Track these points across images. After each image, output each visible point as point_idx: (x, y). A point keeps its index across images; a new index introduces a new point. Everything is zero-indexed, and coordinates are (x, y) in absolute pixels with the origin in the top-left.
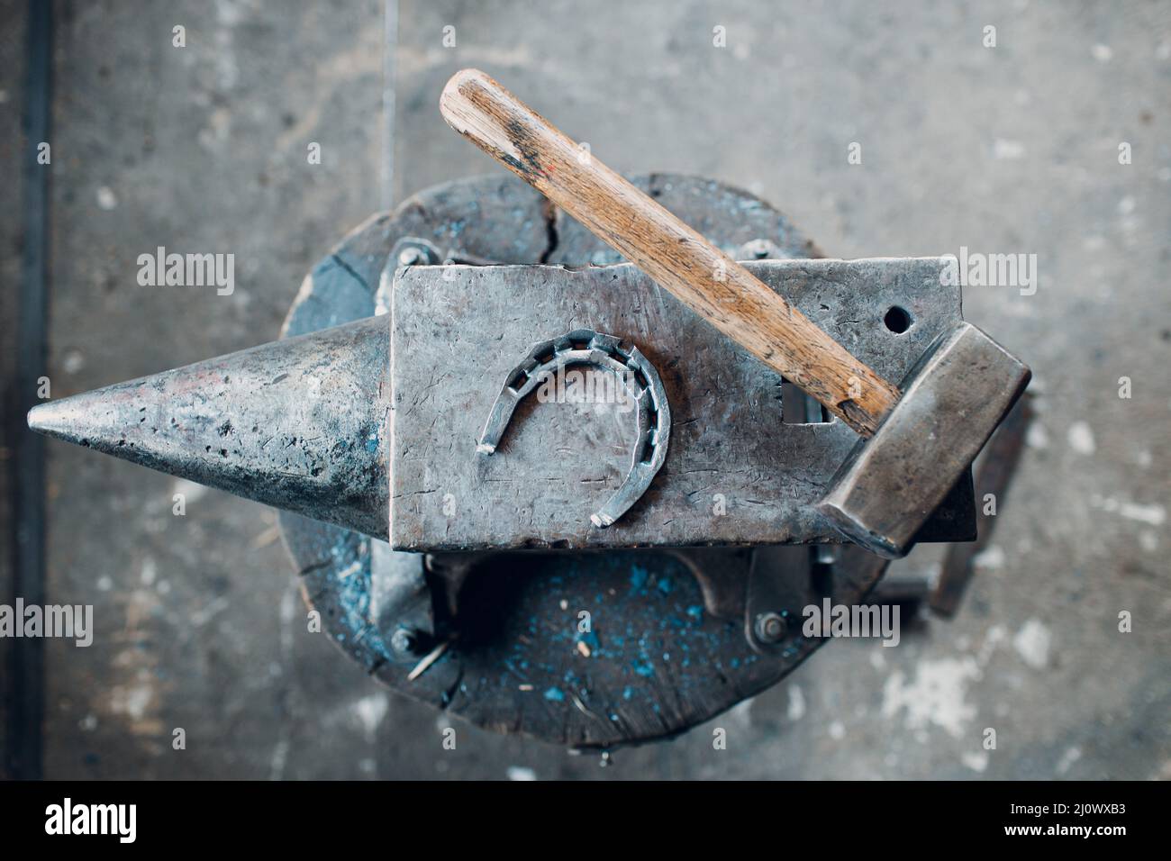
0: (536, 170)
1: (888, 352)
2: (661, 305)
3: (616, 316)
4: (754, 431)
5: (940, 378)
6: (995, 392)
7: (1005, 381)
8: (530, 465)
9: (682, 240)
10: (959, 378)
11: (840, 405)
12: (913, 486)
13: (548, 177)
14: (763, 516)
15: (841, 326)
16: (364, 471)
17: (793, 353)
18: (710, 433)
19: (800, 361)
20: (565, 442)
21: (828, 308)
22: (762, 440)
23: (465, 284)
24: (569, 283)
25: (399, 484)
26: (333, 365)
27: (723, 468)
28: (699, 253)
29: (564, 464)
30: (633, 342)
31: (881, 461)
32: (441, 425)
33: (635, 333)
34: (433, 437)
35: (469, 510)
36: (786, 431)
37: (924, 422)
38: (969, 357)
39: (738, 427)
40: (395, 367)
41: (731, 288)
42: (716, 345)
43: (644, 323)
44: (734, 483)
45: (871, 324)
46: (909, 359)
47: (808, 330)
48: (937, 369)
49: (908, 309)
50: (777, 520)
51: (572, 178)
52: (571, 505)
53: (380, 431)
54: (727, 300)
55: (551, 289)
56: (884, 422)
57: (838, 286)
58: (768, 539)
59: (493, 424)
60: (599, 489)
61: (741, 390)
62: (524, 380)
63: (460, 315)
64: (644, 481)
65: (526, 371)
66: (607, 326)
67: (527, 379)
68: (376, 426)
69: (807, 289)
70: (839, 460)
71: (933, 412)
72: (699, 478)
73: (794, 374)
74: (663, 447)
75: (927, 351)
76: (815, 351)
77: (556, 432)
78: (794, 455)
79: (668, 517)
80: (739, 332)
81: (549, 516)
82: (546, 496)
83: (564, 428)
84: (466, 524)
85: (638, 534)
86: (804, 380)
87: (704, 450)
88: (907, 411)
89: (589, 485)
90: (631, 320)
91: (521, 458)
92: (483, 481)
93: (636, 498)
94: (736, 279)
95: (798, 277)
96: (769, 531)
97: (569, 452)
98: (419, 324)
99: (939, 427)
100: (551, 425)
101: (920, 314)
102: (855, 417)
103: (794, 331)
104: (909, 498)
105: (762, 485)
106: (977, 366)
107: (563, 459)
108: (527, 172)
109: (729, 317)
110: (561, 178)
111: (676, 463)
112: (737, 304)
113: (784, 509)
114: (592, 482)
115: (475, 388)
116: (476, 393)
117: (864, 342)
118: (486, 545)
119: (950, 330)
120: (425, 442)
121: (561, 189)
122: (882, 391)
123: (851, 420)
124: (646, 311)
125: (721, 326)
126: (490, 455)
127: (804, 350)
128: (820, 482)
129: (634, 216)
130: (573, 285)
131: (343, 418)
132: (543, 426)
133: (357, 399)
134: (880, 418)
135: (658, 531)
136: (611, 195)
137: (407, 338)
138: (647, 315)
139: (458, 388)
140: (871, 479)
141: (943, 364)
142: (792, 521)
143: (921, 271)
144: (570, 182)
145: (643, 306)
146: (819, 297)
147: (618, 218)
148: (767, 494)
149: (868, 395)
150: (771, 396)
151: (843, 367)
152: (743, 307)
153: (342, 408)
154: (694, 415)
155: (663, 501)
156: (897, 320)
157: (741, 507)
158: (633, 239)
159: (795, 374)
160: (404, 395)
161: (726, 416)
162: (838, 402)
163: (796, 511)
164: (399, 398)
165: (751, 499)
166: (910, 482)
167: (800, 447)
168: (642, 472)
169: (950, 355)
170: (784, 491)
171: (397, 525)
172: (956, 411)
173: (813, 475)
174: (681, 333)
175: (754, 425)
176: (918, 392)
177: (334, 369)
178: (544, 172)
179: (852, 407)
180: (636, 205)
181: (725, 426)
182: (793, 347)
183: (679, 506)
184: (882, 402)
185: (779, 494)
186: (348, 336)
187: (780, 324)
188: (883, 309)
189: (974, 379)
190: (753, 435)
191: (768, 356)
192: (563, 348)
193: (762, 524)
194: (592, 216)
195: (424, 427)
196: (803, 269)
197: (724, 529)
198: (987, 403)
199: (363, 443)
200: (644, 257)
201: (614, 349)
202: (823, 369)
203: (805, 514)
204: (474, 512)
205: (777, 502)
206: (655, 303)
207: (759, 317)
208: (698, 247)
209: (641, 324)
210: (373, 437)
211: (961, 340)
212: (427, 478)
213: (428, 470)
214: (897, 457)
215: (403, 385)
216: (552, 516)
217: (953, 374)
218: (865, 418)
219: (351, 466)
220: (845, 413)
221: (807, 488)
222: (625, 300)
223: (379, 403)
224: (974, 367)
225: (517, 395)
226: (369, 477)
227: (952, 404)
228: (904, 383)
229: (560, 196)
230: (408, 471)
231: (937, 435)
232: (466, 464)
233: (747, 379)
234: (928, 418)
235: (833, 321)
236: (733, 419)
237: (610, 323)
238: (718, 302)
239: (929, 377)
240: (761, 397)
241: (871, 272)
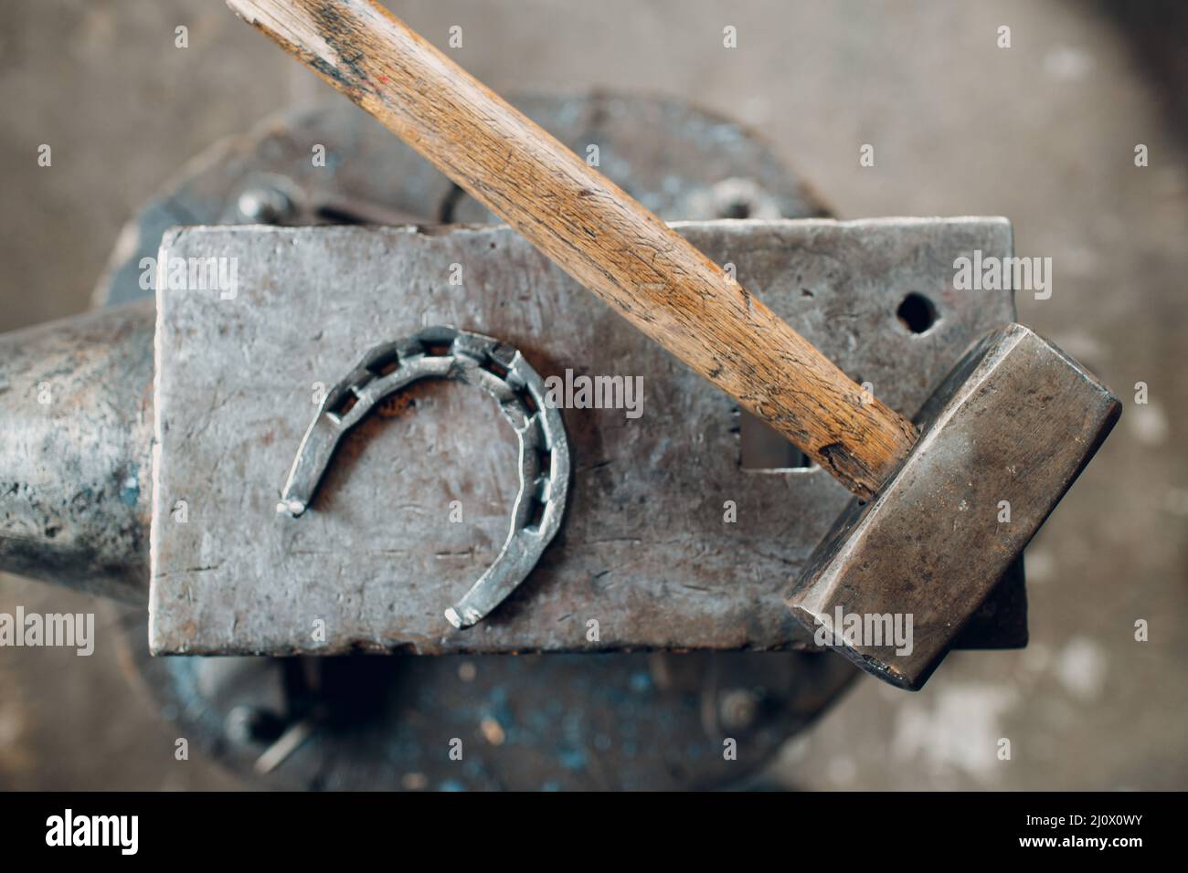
0: (361, 82)
1: (901, 362)
2: (561, 289)
3: (494, 306)
4: (697, 481)
5: (978, 414)
6: (1065, 437)
7: (1080, 420)
8: (360, 528)
9: (584, 193)
10: (1008, 414)
11: (824, 451)
12: (932, 584)
13: (379, 93)
14: (707, 609)
15: (832, 323)
16: (122, 532)
17: (752, 370)
18: (629, 483)
19: (763, 382)
20: (413, 494)
21: (811, 294)
22: (708, 493)
23: (267, 256)
24: (423, 254)
25: (165, 556)
26: (77, 374)
27: (648, 537)
28: (609, 214)
29: (411, 528)
30: (517, 345)
31: (885, 543)
32: (228, 468)
33: (522, 331)
34: (215, 487)
35: (268, 597)
36: (745, 481)
37: (952, 482)
38: (1026, 382)
39: (674, 473)
40: (162, 380)
41: (656, 266)
42: (643, 350)
43: (534, 317)
44: (665, 559)
45: (877, 319)
46: (932, 373)
47: (776, 334)
48: (975, 398)
49: (934, 296)
50: (728, 615)
51: (415, 95)
52: (421, 590)
53: (142, 474)
54: (652, 287)
55: (396, 264)
56: (890, 482)
57: (828, 261)
58: (713, 644)
59: (304, 468)
60: (462, 567)
61: (678, 418)
62: (352, 401)
63: (259, 302)
64: (528, 557)
65: (355, 389)
66: (478, 319)
67: (357, 399)
68: (136, 466)
69: (781, 265)
70: (824, 526)
71: (967, 467)
72: (612, 551)
73: (753, 401)
74: (558, 507)
75: (960, 364)
76: (787, 367)
77: (400, 480)
78: (756, 518)
79: (566, 610)
80: (670, 336)
81: (386, 606)
82: (383, 577)
83: (411, 475)
84: (263, 619)
85: (518, 635)
86: (770, 410)
87: (621, 509)
88: (926, 465)
89: (447, 562)
90: (514, 311)
91: (347, 518)
92: (290, 553)
93: (516, 583)
94: (666, 254)
95: (768, 248)
96: (715, 633)
97: (418, 510)
98: (197, 314)
99: (975, 491)
100: (393, 469)
101: (951, 306)
102: (846, 468)
103: (755, 336)
104: (926, 603)
105: (707, 562)
106: (1037, 395)
107: (409, 520)
108: (349, 85)
109: (654, 313)
110: (398, 94)
111: (578, 529)
112: (666, 292)
113: (739, 600)
114: (452, 556)
115: (280, 411)
116: (282, 421)
117: (866, 347)
118: (292, 649)
119: (995, 336)
120: (203, 493)
121: (398, 111)
122: (889, 429)
123: (840, 474)
124: (538, 297)
125: (643, 325)
126: (296, 516)
127: (769, 365)
128: (793, 558)
129: (510, 155)
130: (430, 257)
131: (85, 453)
132: (380, 471)
133: (107, 427)
134: (885, 473)
135: (548, 630)
136: (475, 121)
137: (180, 335)
138: (539, 305)
139: (253, 411)
140: (867, 572)
141: (983, 391)
142: (751, 617)
143: (954, 239)
144: (411, 101)
145: (533, 289)
146: (799, 278)
147: (485, 157)
148: (714, 576)
149: (867, 436)
150: (723, 428)
151: (829, 393)
152: (677, 298)
153: (86, 439)
154: (607, 456)
155: (558, 585)
156: (917, 312)
157: (675, 596)
158: (509, 190)
159: (757, 400)
160: (173, 422)
161: (655, 458)
162: (820, 445)
163: (757, 601)
164: (166, 427)
165: (691, 584)
166: (928, 576)
167: (765, 506)
168: (526, 544)
169: (994, 377)
170: (740, 572)
171: (160, 617)
172: (1002, 467)
173: (784, 548)
174: (590, 331)
175: (696, 471)
176: (943, 435)
177: (79, 380)
178: (372, 85)
179: (842, 453)
180: (513, 136)
181: (653, 473)
182: (753, 361)
183: (582, 593)
184: (887, 448)
185: (731, 575)
186: (109, 328)
187: (733, 324)
188: (896, 297)
189: (1032, 415)
190: (695, 487)
191: (715, 373)
192: (411, 353)
193: (705, 621)
194: (446, 153)
195: (201, 471)
196: (777, 235)
197: (647, 627)
198: (1052, 454)
199: (116, 492)
200: (526, 218)
201: (487, 356)
202: (798, 395)
203: (771, 606)
204: (275, 599)
205: (729, 589)
206: (552, 285)
207: (700, 314)
208: (608, 204)
209: (531, 318)
210: (131, 483)
211: (1012, 353)
212: (205, 548)
213: (207, 536)
214: (909, 538)
215: (172, 408)
216: (391, 607)
217: (998, 408)
218: (861, 471)
219: (102, 525)
220: (831, 461)
221: (775, 568)
222: (506, 281)
223: (139, 432)
224: (1033, 396)
225: (340, 423)
226: (129, 539)
227: (997, 454)
228: (923, 416)
229: (399, 122)
230: (178, 538)
231: (973, 506)
232: (264, 528)
233: (688, 401)
234: (959, 476)
235: (819, 315)
236: (667, 461)
237: (484, 314)
238: (638, 290)
239: (962, 411)
240: (709, 428)
241: (878, 240)
